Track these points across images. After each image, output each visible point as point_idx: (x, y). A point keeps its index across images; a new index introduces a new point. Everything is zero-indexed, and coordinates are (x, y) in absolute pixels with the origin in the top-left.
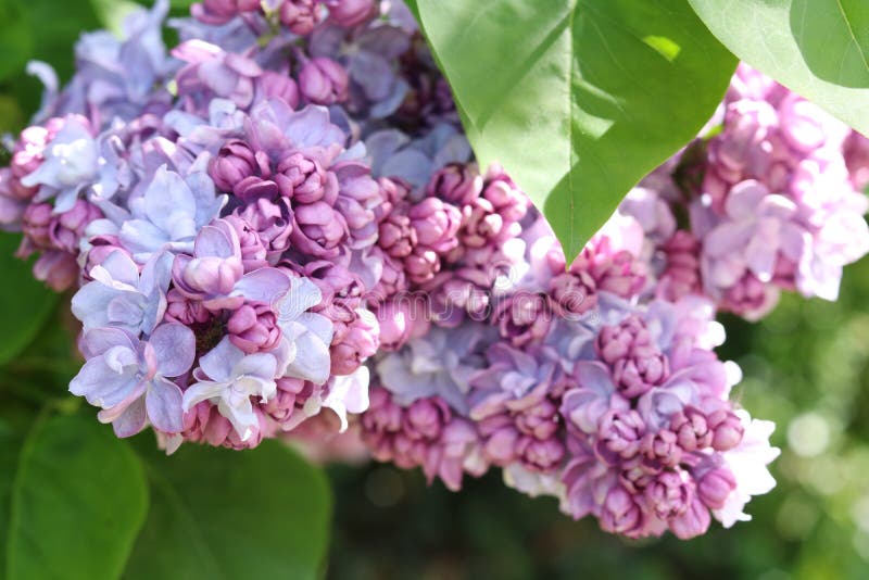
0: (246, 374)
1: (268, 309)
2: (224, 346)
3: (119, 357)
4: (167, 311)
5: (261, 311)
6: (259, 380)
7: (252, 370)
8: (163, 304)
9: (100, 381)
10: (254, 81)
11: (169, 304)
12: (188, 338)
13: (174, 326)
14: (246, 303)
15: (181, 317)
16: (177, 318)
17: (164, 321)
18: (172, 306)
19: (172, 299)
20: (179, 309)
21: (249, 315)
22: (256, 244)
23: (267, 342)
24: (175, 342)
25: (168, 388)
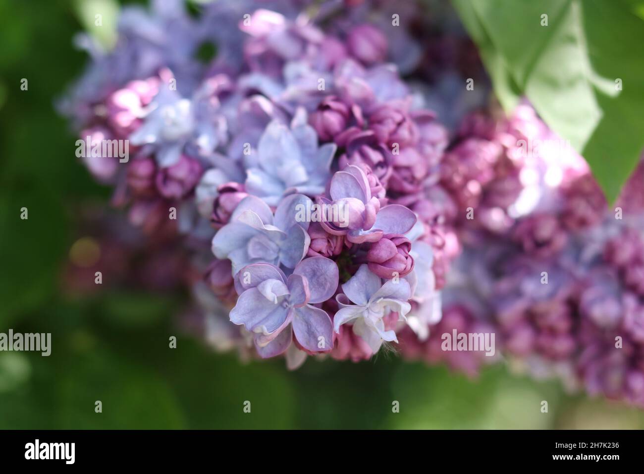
0: (385, 298)
1: (405, 241)
2: (363, 274)
3: (273, 289)
4: (310, 247)
5: (399, 242)
6: (396, 301)
7: (390, 293)
8: (307, 241)
9: (251, 311)
10: (319, 46)
11: (312, 240)
12: (332, 269)
13: (317, 259)
14: (385, 237)
15: (324, 251)
16: (320, 252)
17: (308, 256)
18: (314, 242)
19: (315, 236)
20: (322, 245)
21: (389, 247)
22: (377, 185)
23: (405, 269)
24: (318, 274)
25: (312, 313)
